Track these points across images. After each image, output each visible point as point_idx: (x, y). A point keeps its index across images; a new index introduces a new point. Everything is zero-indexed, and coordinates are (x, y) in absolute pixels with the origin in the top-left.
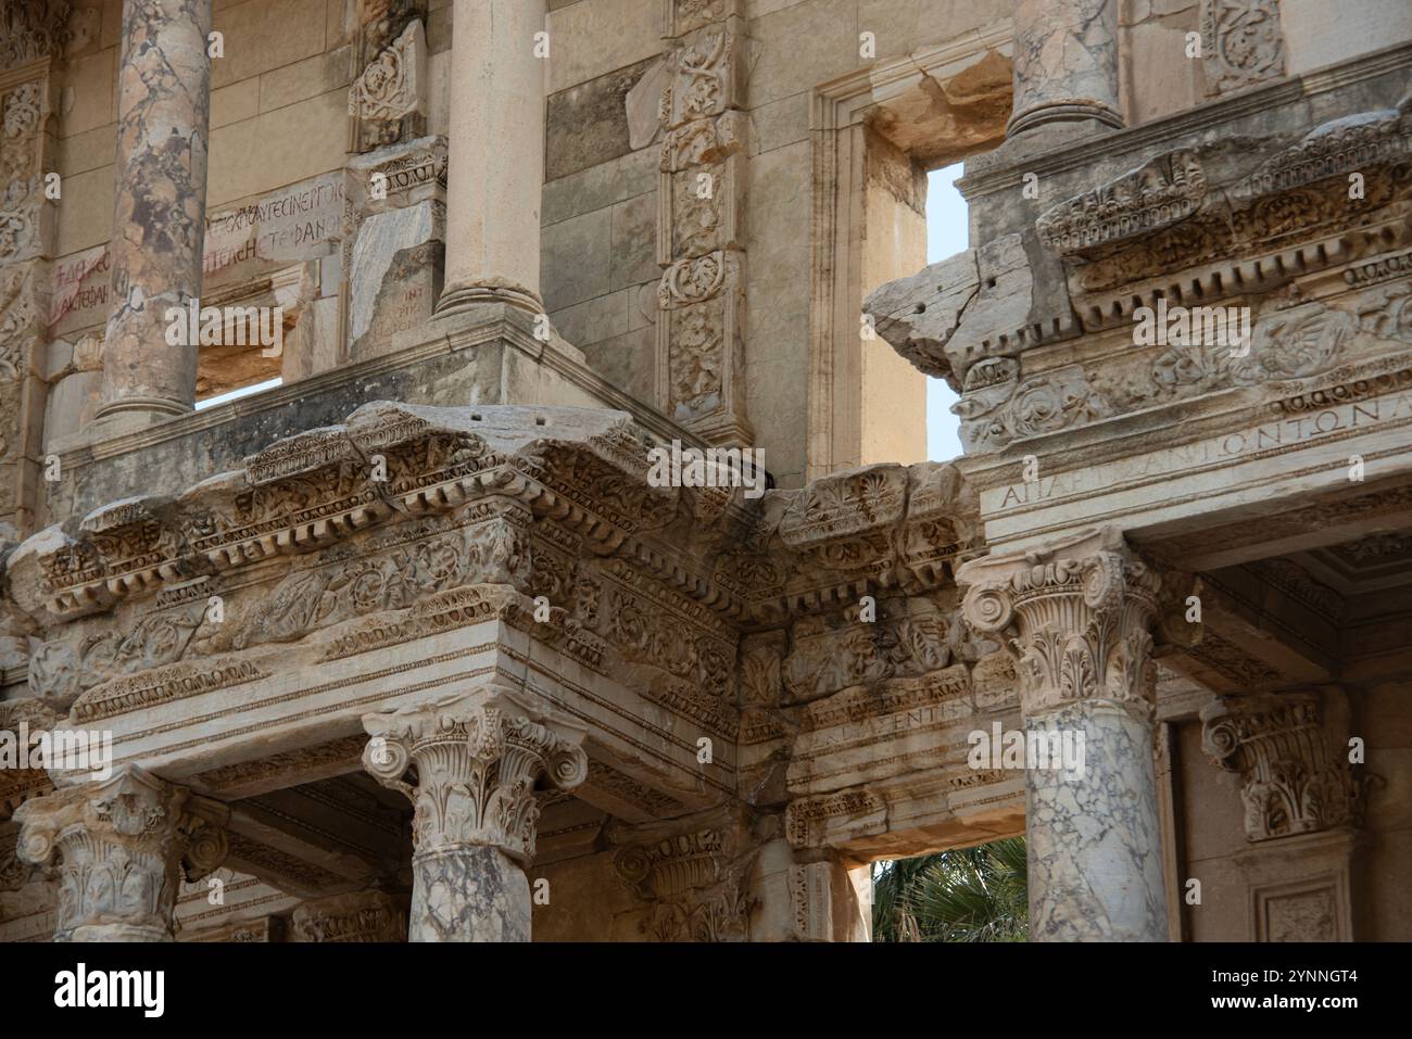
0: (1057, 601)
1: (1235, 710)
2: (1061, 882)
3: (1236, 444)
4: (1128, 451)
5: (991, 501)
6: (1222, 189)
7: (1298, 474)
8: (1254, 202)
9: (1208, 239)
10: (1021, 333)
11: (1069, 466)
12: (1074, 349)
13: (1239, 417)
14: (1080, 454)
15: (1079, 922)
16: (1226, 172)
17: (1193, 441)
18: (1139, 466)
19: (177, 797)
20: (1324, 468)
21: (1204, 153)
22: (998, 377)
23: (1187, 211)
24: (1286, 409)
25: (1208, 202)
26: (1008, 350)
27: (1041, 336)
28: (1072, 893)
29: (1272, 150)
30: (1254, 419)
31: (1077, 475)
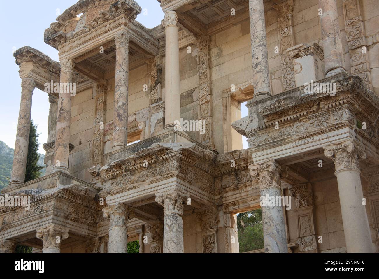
0: (265, 171)
1: (293, 187)
2: (267, 216)
3: (292, 145)
4: (275, 146)
5: (253, 155)
6: (288, 105)
7: (302, 149)
8: (293, 107)
9: (286, 113)
10: (257, 128)
11: (265, 149)
12: (265, 131)
13: (292, 140)
14: (267, 147)
15: (270, 222)
16: (288, 102)
17: (285, 144)
18: (277, 149)
19: (127, 207)
20: (306, 148)
21: (284, 99)
22: (254, 135)
23: (282, 108)
24: (299, 139)
25: (285, 107)
26: (255, 131)
27: (260, 129)
28: (269, 217)
29: (295, 98)
30: (294, 141)
31: (267, 150)
